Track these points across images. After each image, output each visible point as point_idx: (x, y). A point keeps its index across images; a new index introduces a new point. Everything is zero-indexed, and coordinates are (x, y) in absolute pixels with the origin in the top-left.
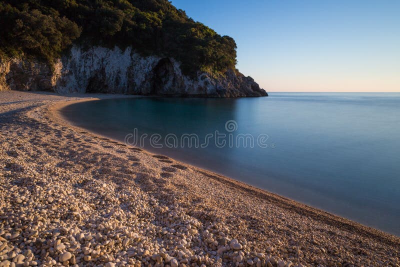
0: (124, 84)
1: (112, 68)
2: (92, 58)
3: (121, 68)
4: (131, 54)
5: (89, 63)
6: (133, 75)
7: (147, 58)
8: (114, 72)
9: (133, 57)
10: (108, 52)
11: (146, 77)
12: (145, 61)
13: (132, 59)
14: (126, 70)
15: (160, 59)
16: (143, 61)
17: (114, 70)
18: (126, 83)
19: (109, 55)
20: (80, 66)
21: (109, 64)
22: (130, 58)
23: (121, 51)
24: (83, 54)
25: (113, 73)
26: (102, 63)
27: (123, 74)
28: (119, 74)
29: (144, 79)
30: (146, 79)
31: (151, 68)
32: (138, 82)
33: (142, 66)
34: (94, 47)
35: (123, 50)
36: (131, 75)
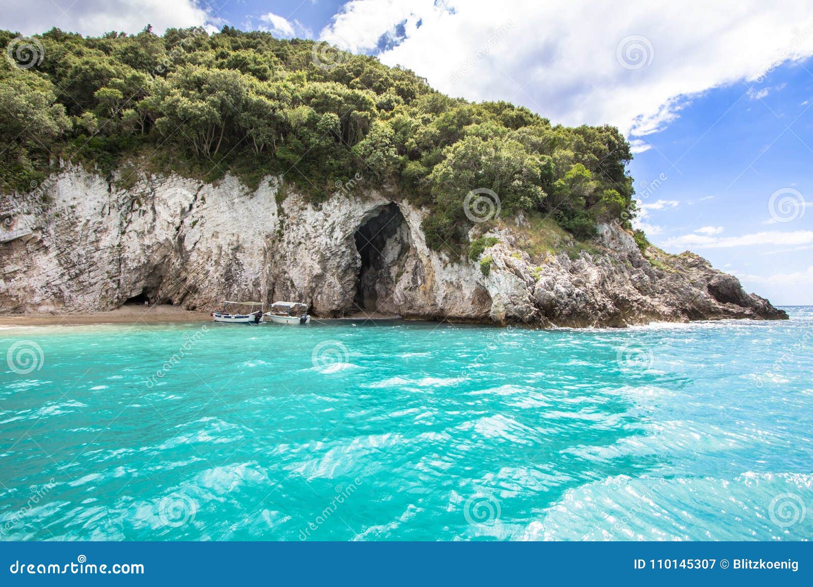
0: (256, 284)
1: (215, 235)
2: (153, 209)
3: (242, 236)
4: (279, 199)
5: (139, 223)
6: (283, 257)
7: (325, 205)
8: (220, 248)
9: (283, 206)
10: (199, 190)
11: (324, 261)
12: (320, 215)
13: (281, 211)
14: (261, 243)
15: (369, 206)
16: (310, 214)
17: (221, 241)
18: (263, 282)
19: (203, 199)
20: (100, 230)
21: (202, 225)
22: (275, 208)
23: (247, 189)
24: (115, 197)
25: (215, 251)
26: (182, 222)
27: (251, 254)
28: (238, 254)
29: (317, 270)
30: (324, 269)
31: (338, 234)
32: (299, 277)
33: (310, 229)
34: (154, 177)
35: (253, 186)
36: (278, 257)
